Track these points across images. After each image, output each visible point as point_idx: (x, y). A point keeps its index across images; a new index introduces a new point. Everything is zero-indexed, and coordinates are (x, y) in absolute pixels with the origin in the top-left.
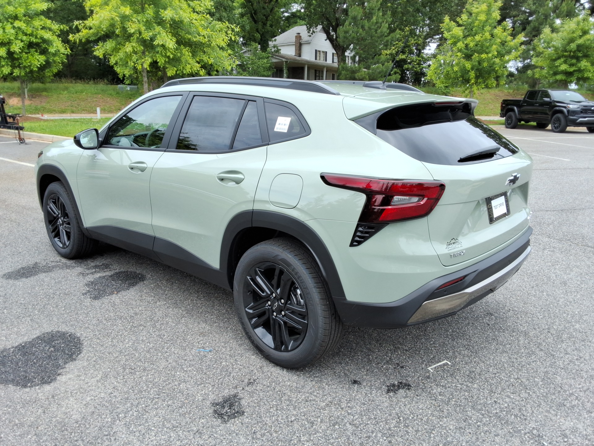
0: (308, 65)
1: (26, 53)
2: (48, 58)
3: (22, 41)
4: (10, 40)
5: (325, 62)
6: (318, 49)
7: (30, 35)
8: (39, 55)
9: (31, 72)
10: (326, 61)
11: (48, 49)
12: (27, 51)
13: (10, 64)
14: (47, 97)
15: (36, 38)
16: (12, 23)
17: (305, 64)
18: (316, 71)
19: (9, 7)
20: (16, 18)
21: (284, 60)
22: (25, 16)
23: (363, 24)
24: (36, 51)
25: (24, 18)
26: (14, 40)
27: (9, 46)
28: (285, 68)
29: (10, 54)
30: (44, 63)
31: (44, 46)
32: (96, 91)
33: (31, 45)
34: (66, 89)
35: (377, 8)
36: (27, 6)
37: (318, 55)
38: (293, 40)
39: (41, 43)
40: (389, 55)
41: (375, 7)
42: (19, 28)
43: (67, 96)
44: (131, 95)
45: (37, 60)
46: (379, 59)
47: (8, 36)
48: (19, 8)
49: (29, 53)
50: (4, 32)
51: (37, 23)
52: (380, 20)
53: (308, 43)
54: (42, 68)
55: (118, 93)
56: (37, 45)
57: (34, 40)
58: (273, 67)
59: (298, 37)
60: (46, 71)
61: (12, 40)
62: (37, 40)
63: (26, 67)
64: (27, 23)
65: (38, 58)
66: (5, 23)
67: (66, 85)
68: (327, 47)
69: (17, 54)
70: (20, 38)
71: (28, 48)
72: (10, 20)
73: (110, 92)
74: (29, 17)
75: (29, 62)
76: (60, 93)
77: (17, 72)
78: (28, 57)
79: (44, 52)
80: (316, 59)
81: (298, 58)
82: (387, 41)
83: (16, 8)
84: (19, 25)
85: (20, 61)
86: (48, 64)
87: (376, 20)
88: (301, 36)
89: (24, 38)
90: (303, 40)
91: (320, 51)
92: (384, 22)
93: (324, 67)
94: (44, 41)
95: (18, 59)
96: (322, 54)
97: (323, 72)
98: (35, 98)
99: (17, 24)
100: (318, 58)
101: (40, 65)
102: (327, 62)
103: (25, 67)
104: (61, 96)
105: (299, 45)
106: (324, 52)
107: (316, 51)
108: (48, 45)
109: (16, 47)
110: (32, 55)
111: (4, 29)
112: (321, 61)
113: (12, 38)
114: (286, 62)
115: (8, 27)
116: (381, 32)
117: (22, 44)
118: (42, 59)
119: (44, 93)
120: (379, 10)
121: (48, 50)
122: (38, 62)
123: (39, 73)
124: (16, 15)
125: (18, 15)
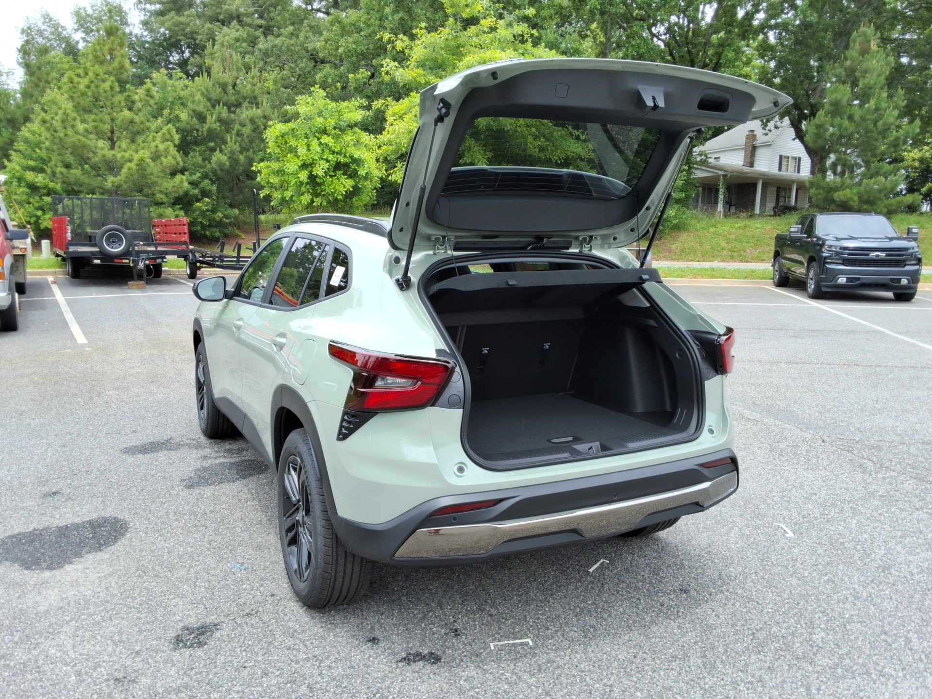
0: (763, 179)
1: (331, 176)
2: (357, 183)
3: (328, 161)
4: (313, 160)
5: (796, 174)
6: (784, 154)
7: (337, 153)
8: (346, 179)
9: (335, 200)
10: (799, 171)
12: (332, 173)
13: (311, 191)
15: (345, 156)
16: (319, 139)
17: (758, 179)
18: (778, 189)
19: (318, 119)
20: (324, 132)
21: (721, 173)
22: (335, 128)
23: (852, 112)
24: (344, 174)
25: (334, 132)
26: (318, 160)
27: (312, 168)
28: (723, 184)
29: (312, 178)
30: (351, 189)
31: (353, 166)
33: (338, 166)
35: (879, 86)
36: (340, 116)
37: (784, 163)
38: (743, 141)
39: (350, 163)
40: (918, 160)
41: (875, 84)
42: (327, 145)
45: (344, 184)
46: (880, 168)
47: (312, 156)
48: (329, 119)
49: (335, 176)
50: (309, 150)
51: (349, 137)
52: (884, 105)
53: (768, 145)
54: (349, 196)
56: (346, 165)
57: (342, 159)
58: (698, 185)
59: (752, 136)
60: (354, 199)
61: (316, 160)
62: (346, 159)
63: (329, 195)
64: (336, 137)
65: (344, 183)
66: (311, 138)
68: (797, 149)
69: (320, 178)
70: (325, 157)
71: (334, 171)
72: (317, 135)
74: (340, 130)
75: (334, 189)
77: (318, 201)
78: (332, 181)
79: (353, 175)
80: (780, 169)
81: (747, 169)
82: (897, 139)
83: (326, 119)
84: (327, 141)
85: (322, 187)
86: (356, 191)
87: (875, 105)
88: (755, 135)
89: (331, 157)
90: (759, 141)
91: (788, 158)
92: (890, 107)
93: (793, 182)
94: (355, 161)
95: (320, 184)
96: (792, 163)
97: (790, 189)
99: (325, 139)
100: (784, 167)
101: (346, 191)
102: (801, 174)
105: (752, 149)
106: (796, 158)
107: (781, 157)
108: (358, 165)
109: (319, 171)
110: (338, 179)
111: (308, 146)
112: (789, 173)
113: (316, 157)
114: (725, 176)
115: (315, 143)
116: (885, 124)
117: (327, 165)
118: (349, 183)
120: (882, 88)
121: (357, 171)
122: (344, 187)
123: (344, 201)
124: (325, 128)
125: (328, 128)
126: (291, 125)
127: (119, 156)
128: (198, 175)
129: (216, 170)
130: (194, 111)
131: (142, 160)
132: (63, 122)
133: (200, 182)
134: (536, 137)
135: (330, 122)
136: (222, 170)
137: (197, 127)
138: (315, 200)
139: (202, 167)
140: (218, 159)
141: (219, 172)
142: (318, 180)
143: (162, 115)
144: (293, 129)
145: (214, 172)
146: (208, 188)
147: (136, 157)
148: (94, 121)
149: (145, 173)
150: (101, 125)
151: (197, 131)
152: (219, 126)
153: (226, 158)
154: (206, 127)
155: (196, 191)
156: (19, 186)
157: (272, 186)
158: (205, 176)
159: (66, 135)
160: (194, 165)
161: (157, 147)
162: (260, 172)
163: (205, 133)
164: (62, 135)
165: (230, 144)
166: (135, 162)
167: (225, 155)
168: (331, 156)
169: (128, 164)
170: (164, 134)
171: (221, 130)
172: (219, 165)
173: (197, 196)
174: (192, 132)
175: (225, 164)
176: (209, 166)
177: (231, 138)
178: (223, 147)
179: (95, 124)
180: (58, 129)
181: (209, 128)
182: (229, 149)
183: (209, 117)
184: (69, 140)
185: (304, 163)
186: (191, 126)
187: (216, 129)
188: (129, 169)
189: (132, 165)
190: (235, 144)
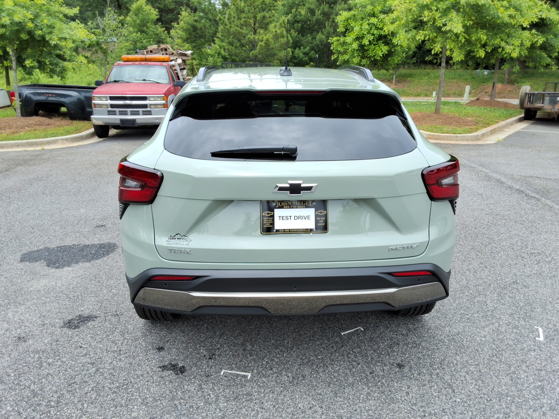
1: (374, 45)
2: (390, 48)
3: (373, 35)
4: (363, 34)
7: (380, 29)
8: (384, 46)
9: (376, 60)
11: (392, 40)
12: (376, 43)
13: (361, 55)
14: (410, 82)
16: (369, 20)
20: (373, 15)
22: (381, 12)
24: (383, 43)
26: (367, 34)
27: (362, 40)
29: (362, 47)
30: (387, 53)
31: (389, 37)
32: (453, 76)
33: (380, 38)
34: (428, 74)
39: (388, 35)
42: (374, 24)
43: (426, 80)
44: (486, 79)
54: (386, 57)
55: (473, 78)
56: (385, 37)
57: (383, 33)
60: (389, 60)
61: (365, 34)
62: (385, 33)
63: (372, 57)
65: (382, 49)
66: (365, 20)
67: (428, 71)
70: (371, 32)
71: (377, 41)
72: (368, 17)
73: (466, 77)
75: (375, 53)
76: (421, 79)
77: (364, 61)
78: (375, 48)
79: (389, 43)
85: (368, 52)
86: (390, 54)
95: (366, 50)
98: (401, 83)
99: (372, 20)
101: (383, 54)
103: (370, 57)
104: (422, 81)
108: (393, 36)
110: (378, 46)
111: (362, 25)
113: (365, 33)
115: (366, 23)
117: (372, 37)
118: (385, 49)
119: (409, 79)
122: (382, 52)
123: (382, 61)
124: (374, 13)
125: (376, 13)
126: (352, 12)
127: (256, 38)
128: (308, 48)
129: (319, 45)
130: (309, 8)
131: (267, 40)
132: (228, 19)
133: (309, 53)
134: (507, 8)
135: (378, 9)
136: (322, 44)
137: (310, 18)
138: (363, 60)
139: (311, 43)
140: (320, 38)
141: (320, 46)
142: (366, 48)
143: (291, 13)
144: (354, 15)
145: (318, 46)
146: (313, 56)
147: (265, 38)
148: (245, 18)
149: (269, 48)
150: (248, 20)
151: (310, 21)
152: (323, 17)
153: (324, 37)
154: (315, 18)
155: (307, 58)
156: (218, 58)
157: (339, 53)
158: (312, 49)
159: (231, 27)
160: (307, 42)
161: (276, 31)
162: (333, 43)
163: (314, 22)
164: (228, 27)
165: (327, 28)
166: (264, 41)
167: (324, 35)
168: (376, 31)
169: (260, 43)
170: (281, 23)
171: (323, 19)
172: (320, 42)
173: (307, 61)
174: (307, 22)
175: (324, 41)
176: (315, 42)
177: (328, 24)
178: (323, 30)
179: (245, 19)
180: (227, 23)
181: (316, 19)
182: (327, 31)
183: (317, 11)
184: (232, 30)
185: (357, 37)
186: (307, 18)
187: (320, 19)
188: (261, 46)
189: (262, 44)
190: (330, 27)
